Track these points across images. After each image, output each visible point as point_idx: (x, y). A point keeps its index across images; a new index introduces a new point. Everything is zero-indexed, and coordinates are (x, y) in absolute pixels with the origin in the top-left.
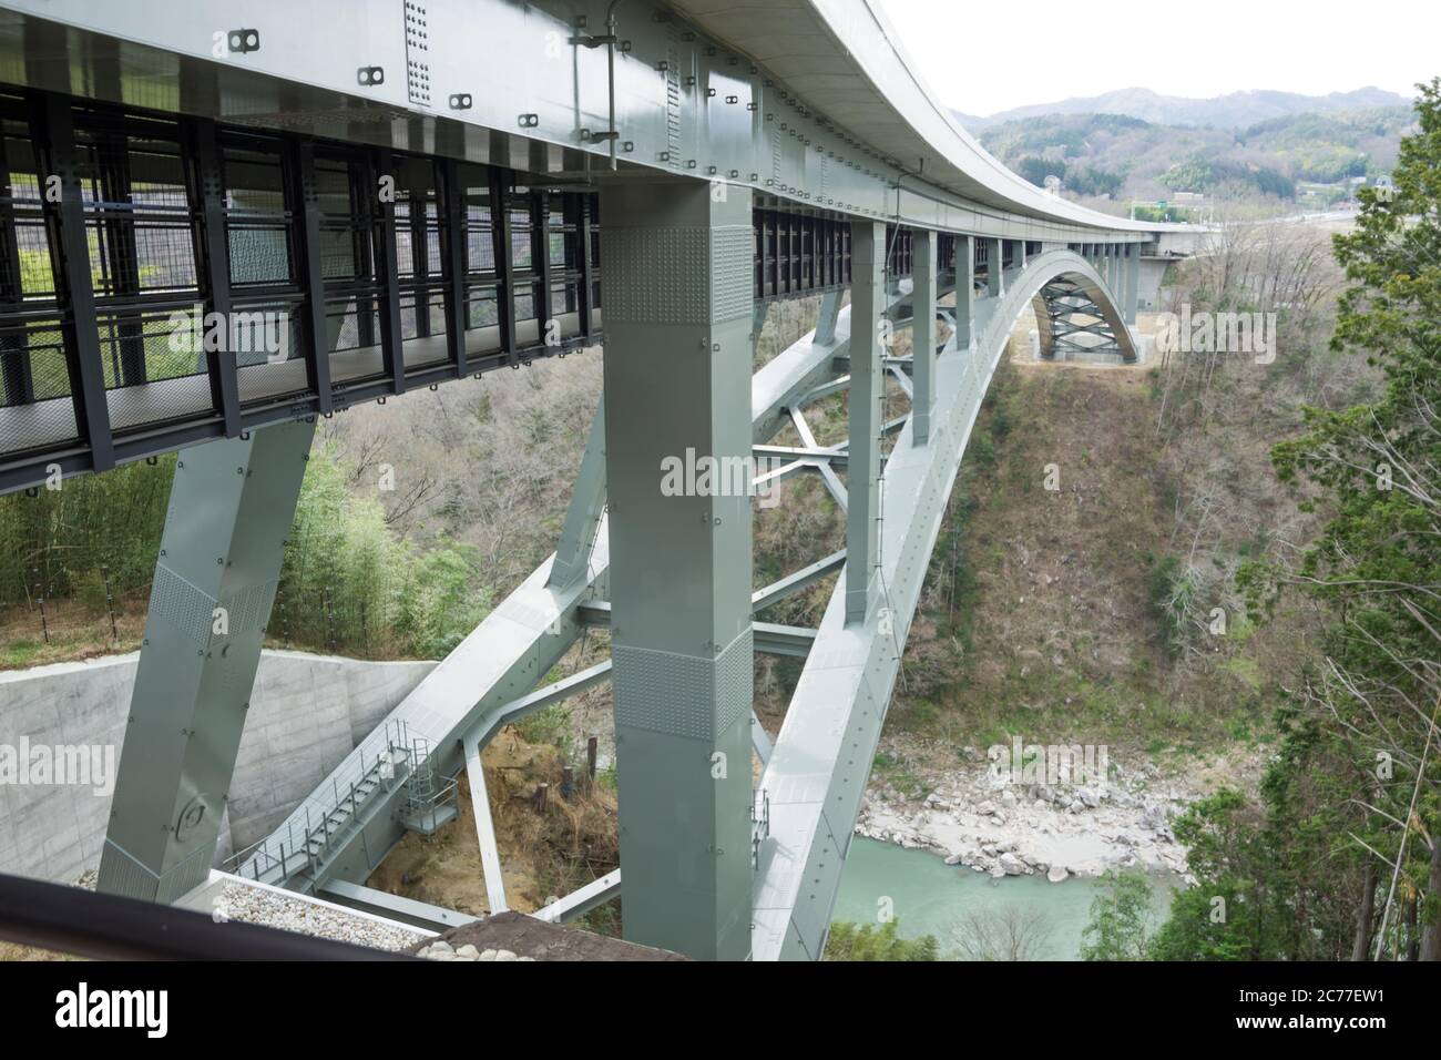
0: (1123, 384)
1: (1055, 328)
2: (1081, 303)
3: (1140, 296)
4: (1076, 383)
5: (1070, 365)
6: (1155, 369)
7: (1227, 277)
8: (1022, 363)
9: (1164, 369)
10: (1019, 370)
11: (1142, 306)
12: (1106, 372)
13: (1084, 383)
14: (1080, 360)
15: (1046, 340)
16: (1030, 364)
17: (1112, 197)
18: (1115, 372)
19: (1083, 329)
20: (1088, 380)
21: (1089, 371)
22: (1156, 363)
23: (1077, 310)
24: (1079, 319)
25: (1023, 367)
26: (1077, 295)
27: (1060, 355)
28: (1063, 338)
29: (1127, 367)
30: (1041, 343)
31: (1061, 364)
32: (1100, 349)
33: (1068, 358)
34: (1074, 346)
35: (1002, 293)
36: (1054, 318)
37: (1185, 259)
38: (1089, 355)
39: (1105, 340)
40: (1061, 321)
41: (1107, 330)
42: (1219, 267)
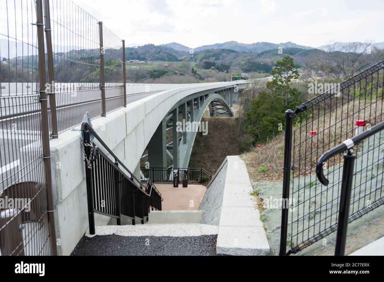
0: (230, 122)
1: (213, 109)
2: (218, 103)
3: (233, 99)
4: (219, 122)
5: (217, 117)
6: (237, 118)
7: (254, 95)
8: (206, 117)
9: (239, 118)
10: (205, 119)
11: (234, 102)
12: (226, 119)
13: (221, 122)
14: (219, 116)
15: (211, 112)
16: (208, 117)
17: (227, 72)
18: (228, 119)
19: (220, 109)
20: (222, 121)
21: (222, 119)
22: (237, 116)
23: (218, 105)
24: (218, 107)
25: (206, 118)
26: (218, 102)
27: (215, 115)
28: (216, 111)
29: (231, 118)
30: (210, 112)
31: (215, 117)
32: (224, 113)
33: (217, 116)
34: (218, 113)
35: (200, 108)
36: (213, 107)
37: (244, 90)
38: (222, 115)
39: (225, 111)
40: (214, 107)
41: (226, 109)
42: (252, 92)
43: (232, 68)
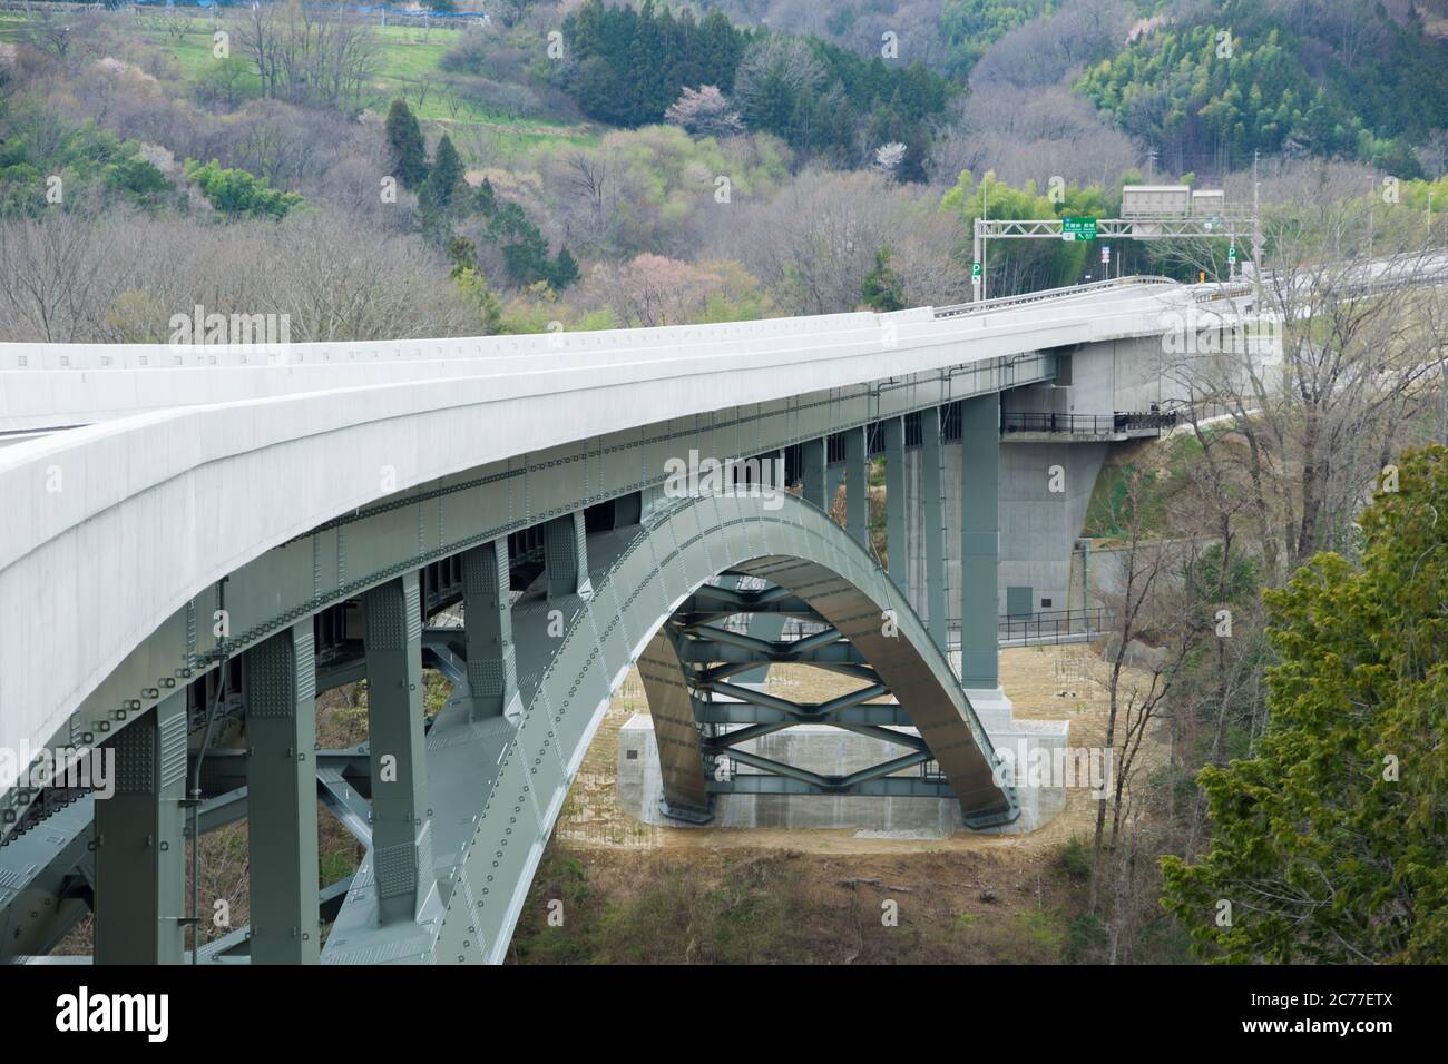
0: (964, 905)
1: (714, 713)
2: (789, 629)
3: (1009, 573)
5: (772, 842)
6: (1075, 847)
8: (600, 842)
9: (1105, 846)
10: (592, 871)
11: (1025, 613)
12: (902, 864)
13: (827, 912)
14: (807, 824)
15: (685, 757)
16: (630, 844)
17: (913, 170)
18: (934, 865)
19: (810, 713)
20: (840, 897)
21: (840, 863)
22: (1077, 826)
23: (783, 653)
24: (789, 682)
25: (606, 859)
26: (780, 607)
27: (741, 806)
28: (746, 745)
29: (978, 845)
30: (666, 767)
31: (744, 841)
32: (877, 779)
33: (769, 818)
34: (780, 770)
35: (513, 706)
36: (707, 680)
37: (1166, 435)
38: (839, 804)
39: (890, 750)
40: (730, 689)
41: (897, 714)
43: (981, 101)
